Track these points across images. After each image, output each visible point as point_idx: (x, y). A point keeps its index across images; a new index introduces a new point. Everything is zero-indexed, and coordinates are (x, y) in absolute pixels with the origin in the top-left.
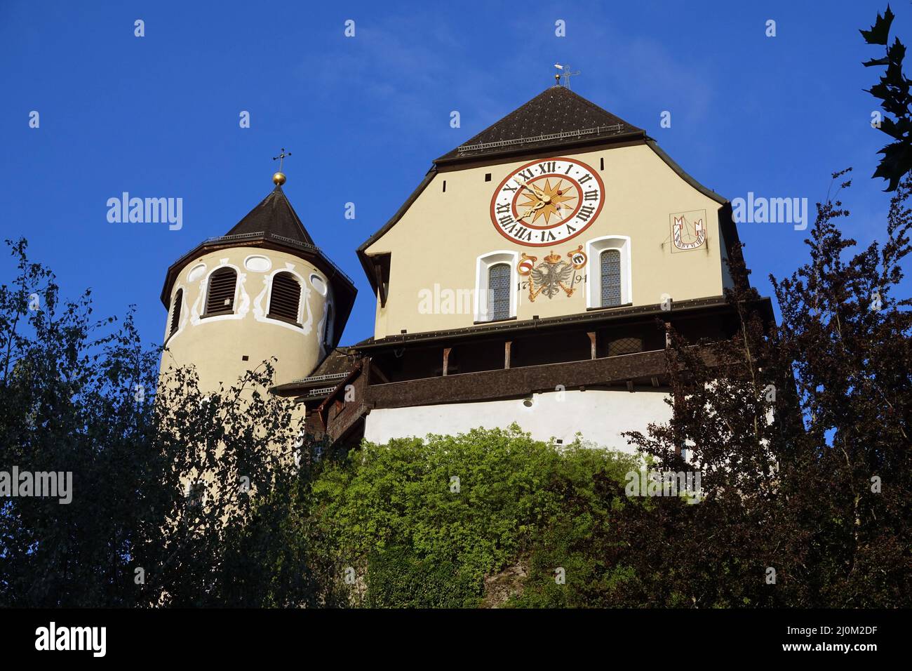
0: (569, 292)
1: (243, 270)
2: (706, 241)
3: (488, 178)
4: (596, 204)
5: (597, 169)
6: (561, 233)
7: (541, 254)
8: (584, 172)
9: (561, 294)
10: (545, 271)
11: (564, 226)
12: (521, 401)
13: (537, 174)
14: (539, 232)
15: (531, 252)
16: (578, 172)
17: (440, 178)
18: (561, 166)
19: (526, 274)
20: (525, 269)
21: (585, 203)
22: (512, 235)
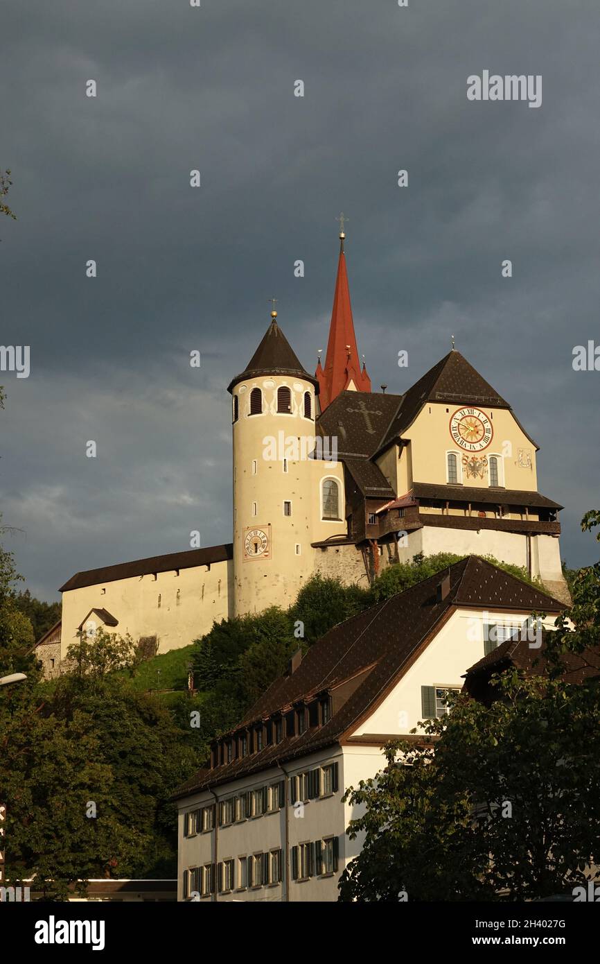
0: (482, 477)
1: (293, 389)
2: (531, 465)
3: (447, 410)
4: (490, 436)
5: (490, 417)
6: (477, 446)
7: (471, 455)
8: (485, 418)
9: (478, 477)
10: (472, 465)
11: (478, 444)
12: (476, 531)
13: (467, 414)
14: (469, 444)
15: (467, 454)
16: (482, 417)
17: (428, 405)
18: (476, 413)
19: (465, 464)
20: (465, 462)
21: (486, 434)
22: (459, 443)
